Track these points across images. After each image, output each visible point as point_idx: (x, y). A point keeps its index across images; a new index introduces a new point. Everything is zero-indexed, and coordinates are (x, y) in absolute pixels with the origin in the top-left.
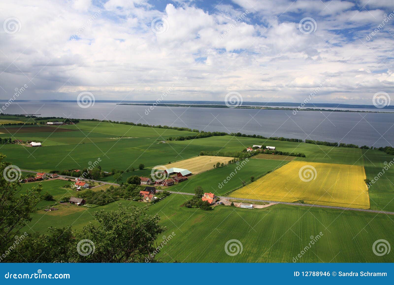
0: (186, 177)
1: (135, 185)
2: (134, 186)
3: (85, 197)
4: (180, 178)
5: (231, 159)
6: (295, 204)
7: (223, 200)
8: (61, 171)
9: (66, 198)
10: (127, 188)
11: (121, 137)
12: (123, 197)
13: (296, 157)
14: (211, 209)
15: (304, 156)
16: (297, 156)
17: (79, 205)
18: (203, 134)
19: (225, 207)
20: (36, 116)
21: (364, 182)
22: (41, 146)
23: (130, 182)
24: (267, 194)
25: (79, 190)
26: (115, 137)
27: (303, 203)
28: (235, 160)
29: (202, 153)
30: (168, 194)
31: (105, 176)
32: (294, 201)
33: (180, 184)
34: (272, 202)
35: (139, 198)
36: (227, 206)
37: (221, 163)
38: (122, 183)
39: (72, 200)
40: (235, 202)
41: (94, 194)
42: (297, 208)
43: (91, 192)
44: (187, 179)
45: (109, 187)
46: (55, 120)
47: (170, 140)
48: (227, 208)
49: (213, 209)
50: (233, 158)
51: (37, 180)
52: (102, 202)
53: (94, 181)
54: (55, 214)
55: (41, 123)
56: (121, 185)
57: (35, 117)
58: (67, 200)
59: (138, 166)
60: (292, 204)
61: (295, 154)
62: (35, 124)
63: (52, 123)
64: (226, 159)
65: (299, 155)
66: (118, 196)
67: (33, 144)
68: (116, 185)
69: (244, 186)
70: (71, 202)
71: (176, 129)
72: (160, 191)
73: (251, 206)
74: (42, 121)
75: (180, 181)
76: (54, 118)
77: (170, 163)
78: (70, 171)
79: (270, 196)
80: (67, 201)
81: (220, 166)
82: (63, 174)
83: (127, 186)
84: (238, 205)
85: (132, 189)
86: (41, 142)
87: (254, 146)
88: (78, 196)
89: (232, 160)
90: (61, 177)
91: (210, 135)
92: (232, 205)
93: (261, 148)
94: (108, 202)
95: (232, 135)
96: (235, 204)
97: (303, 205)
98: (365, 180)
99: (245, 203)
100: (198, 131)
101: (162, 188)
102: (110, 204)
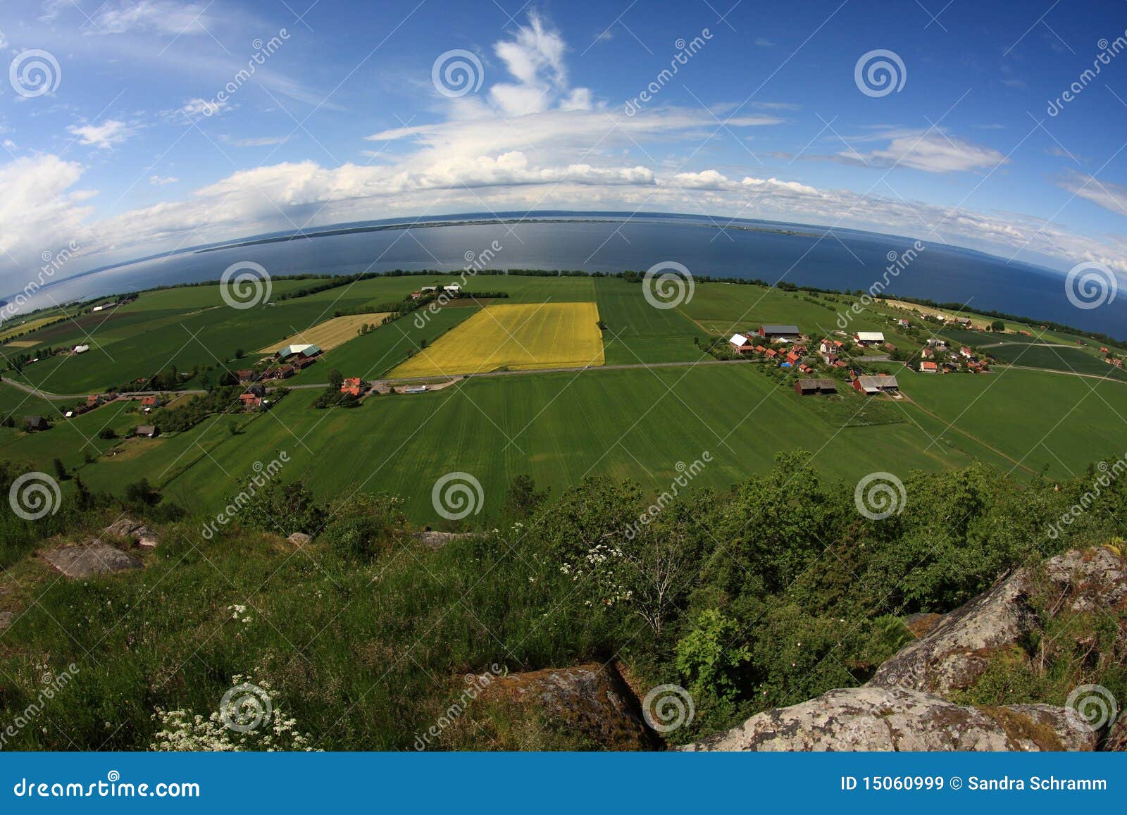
0: (312, 358)
1: (231, 386)
2: (229, 389)
3: (159, 422)
4: (303, 361)
5: (386, 315)
6: (493, 374)
7: (378, 386)
8: (120, 387)
9: (131, 430)
10: (220, 394)
11: (203, 308)
12: (215, 410)
13: (493, 300)
14: (357, 405)
15: (506, 296)
16: (496, 297)
17: (153, 437)
18: (337, 280)
19: (380, 398)
20: (79, 301)
21: (597, 326)
22: (88, 350)
23: (223, 384)
24: (450, 365)
25: (149, 412)
26: (194, 310)
27: (506, 370)
28: (392, 315)
29: (337, 313)
30: (286, 393)
31: (185, 380)
32: (494, 369)
33: (305, 371)
34: (457, 376)
35: (240, 407)
36: (384, 395)
37: (369, 325)
38: (212, 387)
39: (141, 430)
40: (397, 386)
41: (170, 414)
42: (497, 379)
43: (165, 412)
44: (314, 362)
45: (191, 399)
46: (104, 301)
47: (284, 298)
48: (384, 398)
49: (361, 405)
50: (389, 314)
51: (91, 408)
52: (184, 425)
53: (169, 392)
54: (122, 458)
55: (86, 312)
56: (210, 391)
57: (77, 303)
58: (134, 433)
59: (234, 353)
60: (489, 375)
61: (492, 293)
62: (79, 315)
63: (100, 308)
64: (377, 317)
65: (499, 296)
66: (208, 412)
67: (79, 349)
68: (202, 393)
69: (410, 357)
70: (139, 435)
71: (292, 278)
72: (273, 388)
73: (424, 387)
74: (87, 307)
75: (304, 367)
76: (103, 298)
77: (285, 339)
78: (132, 383)
79: (454, 367)
80: (135, 435)
81: (368, 329)
82: (124, 391)
83: (218, 390)
84: (403, 390)
85: (227, 395)
86: (88, 344)
87: (424, 289)
88: (149, 423)
89: (388, 318)
90: (122, 397)
91: (349, 280)
92: (393, 391)
93: (436, 290)
94: (193, 423)
95: (388, 275)
96: (396, 389)
97: (507, 373)
98: (597, 323)
99: (411, 384)
100: (329, 277)
101: (276, 383)
102: (197, 426)
